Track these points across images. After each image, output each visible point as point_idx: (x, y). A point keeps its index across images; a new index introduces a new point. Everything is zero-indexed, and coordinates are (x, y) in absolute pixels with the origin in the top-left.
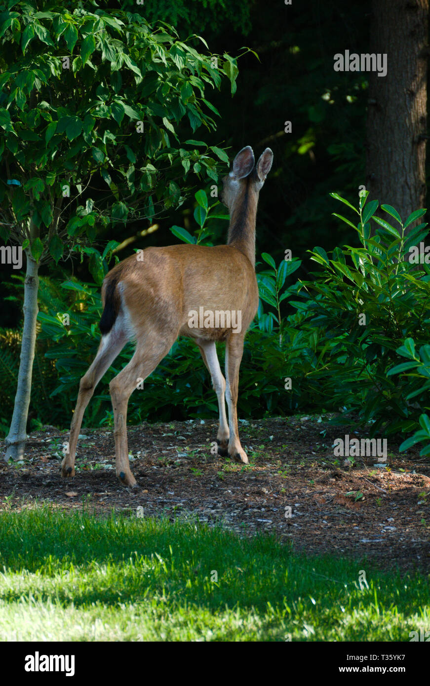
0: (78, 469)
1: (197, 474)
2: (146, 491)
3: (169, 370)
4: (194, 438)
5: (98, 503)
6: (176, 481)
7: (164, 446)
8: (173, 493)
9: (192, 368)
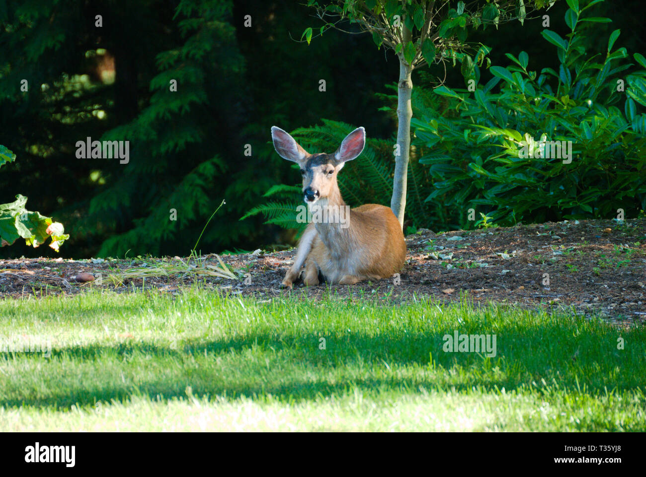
0: (455, 268)
1: (573, 270)
2: (523, 287)
3: (543, 173)
4: (569, 237)
5: (476, 299)
6: (552, 277)
7: (539, 245)
8: (549, 289)
9: (565, 170)
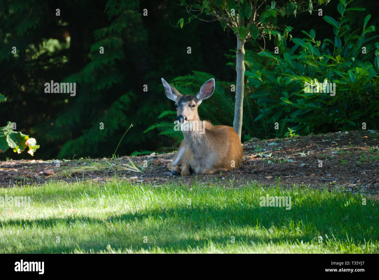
0: (272, 163)
1: (344, 163)
2: (314, 174)
3: (325, 102)
4: (342, 142)
5: (285, 182)
6: (332, 168)
7: (324, 147)
8: (330, 175)
9: (339, 100)
